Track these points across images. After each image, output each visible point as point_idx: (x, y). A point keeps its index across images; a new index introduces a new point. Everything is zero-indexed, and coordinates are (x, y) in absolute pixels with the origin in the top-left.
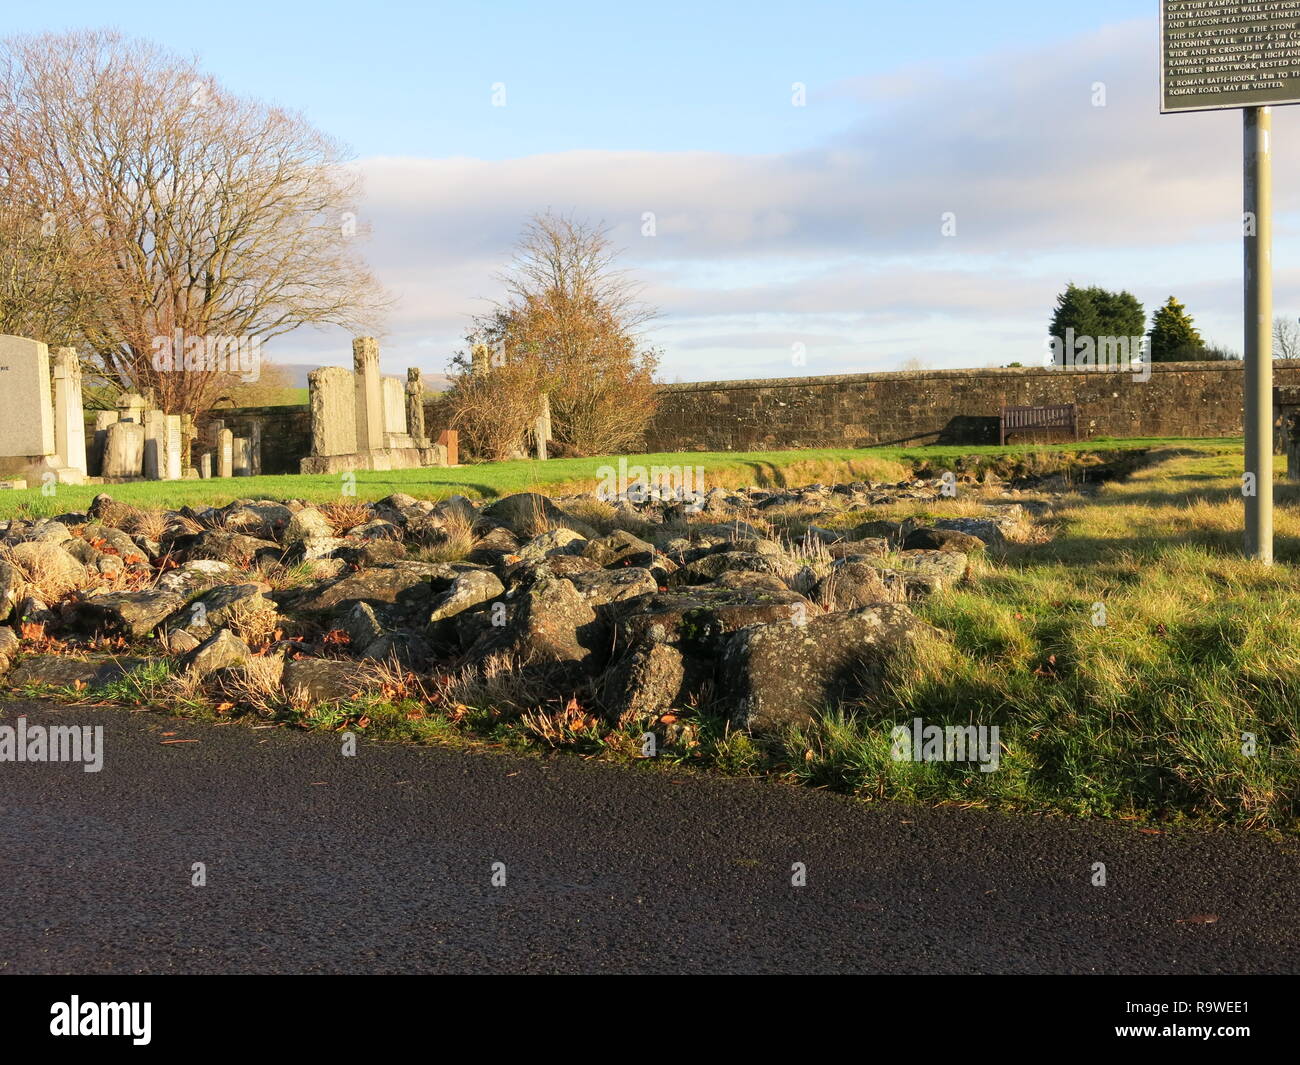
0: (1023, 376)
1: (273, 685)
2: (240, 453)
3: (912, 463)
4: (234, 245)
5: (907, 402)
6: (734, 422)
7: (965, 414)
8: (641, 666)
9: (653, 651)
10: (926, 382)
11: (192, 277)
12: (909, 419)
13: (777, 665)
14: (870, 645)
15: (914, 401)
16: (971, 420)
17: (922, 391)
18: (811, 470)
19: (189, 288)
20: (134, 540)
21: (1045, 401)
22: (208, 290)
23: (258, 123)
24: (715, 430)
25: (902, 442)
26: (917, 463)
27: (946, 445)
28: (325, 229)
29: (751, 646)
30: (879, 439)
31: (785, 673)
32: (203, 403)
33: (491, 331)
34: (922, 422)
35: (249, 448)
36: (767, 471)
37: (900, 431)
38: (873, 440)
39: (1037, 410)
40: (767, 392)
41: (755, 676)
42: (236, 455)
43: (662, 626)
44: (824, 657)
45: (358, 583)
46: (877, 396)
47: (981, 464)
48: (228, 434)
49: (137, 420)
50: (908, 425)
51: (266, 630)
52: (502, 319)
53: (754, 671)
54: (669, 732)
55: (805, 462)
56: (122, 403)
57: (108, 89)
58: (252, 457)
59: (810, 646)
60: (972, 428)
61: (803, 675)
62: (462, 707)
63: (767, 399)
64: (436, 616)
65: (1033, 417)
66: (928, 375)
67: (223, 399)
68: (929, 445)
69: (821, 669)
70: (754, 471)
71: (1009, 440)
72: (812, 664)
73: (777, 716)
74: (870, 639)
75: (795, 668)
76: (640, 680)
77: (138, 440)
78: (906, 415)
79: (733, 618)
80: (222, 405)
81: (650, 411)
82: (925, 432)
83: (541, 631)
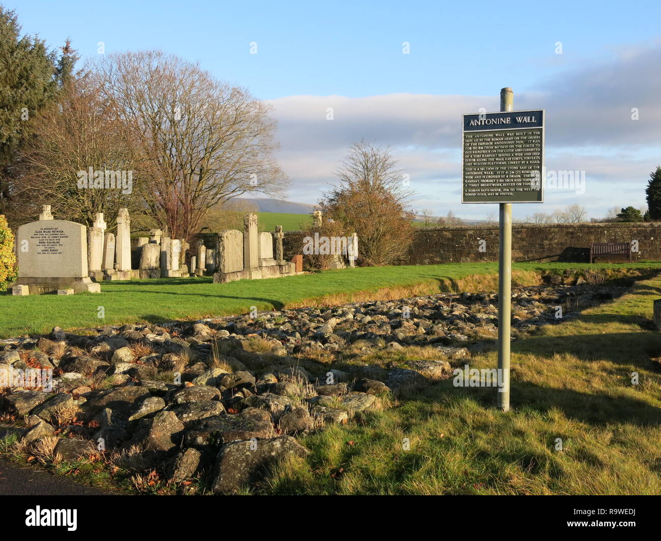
0: (603, 227)
1: (50, 451)
2: (209, 257)
3: (541, 272)
4: (213, 153)
5: (542, 240)
6: (454, 247)
7: (572, 246)
8: (179, 459)
9: (186, 453)
10: (552, 229)
11: (192, 169)
12: (543, 248)
13: (232, 463)
14: (273, 456)
15: (546, 239)
16: (576, 249)
17: (550, 234)
18: (476, 279)
19: (191, 174)
20: (49, 359)
21: (615, 241)
22: (201, 175)
23: (226, 96)
24: (444, 251)
25: (539, 259)
26: (544, 272)
27: (561, 262)
28: (258, 146)
29: (224, 454)
30: (528, 257)
31: (234, 467)
32: (195, 230)
33: (332, 200)
34: (550, 250)
35: (214, 254)
36: (447, 283)
37: (539, 254)
38: (525, 258)
39: (610, 245)
40: (471, 232)
41: (222, 468)
42: (207, 258)
43: (201, 438)
44: (253, 460)
45: (120, 393)
46: (527, 236)
47: (577, 274)
48: (203, 248)
49: (158, 242)
50: (543, 251)
51: (71, 417)
52: (337, 194)
53: (222, 465)
54: (185, 490)
55: (473, 276)
56: (152, 233)
57: (158, 78)
58: (216, 259)
59: (248, 455)
60: (576, 253)
61: (242, 469)
62: (117, 468)
63: (471, 236)
64: (131, 419)
65: (608, 249)
66: (554, 226)
67: (206, 228)
68: (553, 262)
69: (250, 466)
70: (439, 283)
71: (595, 260)
72: (246, 464)
73: (227, 486)
74: (273, 454)
75: (239, 465)
76: (178, 465)
77: (157, 251)
78: (542, 246)
79: (228, 437)
80: (204, 232)
81: (410, 241)
82: (551, 255)
83: (153, 436)
